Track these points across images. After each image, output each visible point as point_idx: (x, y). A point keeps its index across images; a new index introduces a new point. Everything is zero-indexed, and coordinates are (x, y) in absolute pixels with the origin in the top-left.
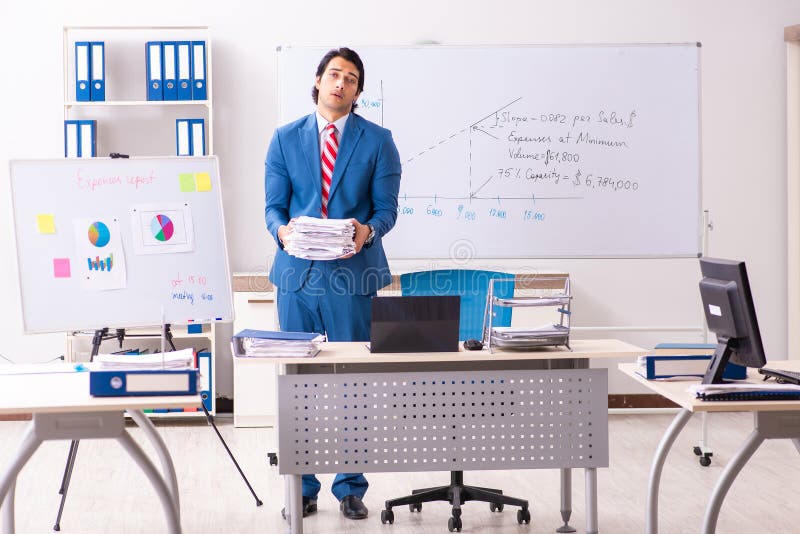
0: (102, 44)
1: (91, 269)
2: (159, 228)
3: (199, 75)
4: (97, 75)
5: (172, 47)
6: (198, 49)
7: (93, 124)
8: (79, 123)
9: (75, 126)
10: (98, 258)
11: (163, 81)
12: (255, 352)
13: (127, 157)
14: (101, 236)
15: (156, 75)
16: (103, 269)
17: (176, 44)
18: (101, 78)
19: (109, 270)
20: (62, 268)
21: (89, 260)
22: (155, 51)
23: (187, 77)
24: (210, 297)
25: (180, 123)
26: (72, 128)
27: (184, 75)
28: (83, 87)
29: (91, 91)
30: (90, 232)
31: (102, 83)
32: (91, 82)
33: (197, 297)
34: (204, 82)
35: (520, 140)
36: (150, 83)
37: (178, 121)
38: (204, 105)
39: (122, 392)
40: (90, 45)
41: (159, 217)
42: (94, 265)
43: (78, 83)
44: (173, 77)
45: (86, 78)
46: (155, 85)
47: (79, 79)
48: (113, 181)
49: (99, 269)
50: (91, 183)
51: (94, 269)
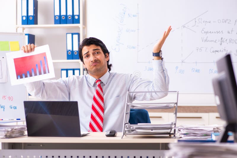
3: (76, 13)
4: (31, 13)
5: (65, 0)
11: (60, 16)
15: (57, 13)
24: (15, 108)
25: (68, 35)
27: (70, 13)
28: (24, 18)
29: (28, 20)
31: (33, 17)
32: (28, 16)
33: (7, 107)
34: (79, 16)
35: (207, 32)
36: (54, 17)
37: (67, 34)
38: (78, 26)
43: (22, 17)
44: (65, 14)
45: (26, 15)
46: (57, 18)
47: (23, 15)
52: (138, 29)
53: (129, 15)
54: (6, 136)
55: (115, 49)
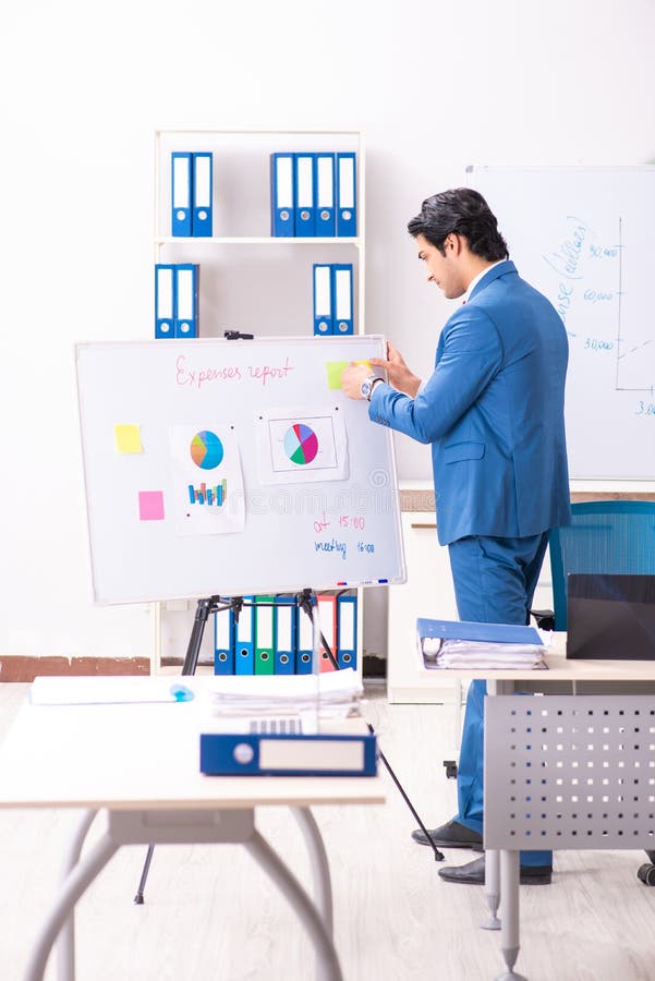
0: (209, 155)
1: (193, 501)
2: (296, 444)
3: (346, 201)
4: (202, 200)
5: (310, 160)
6: (346, 164)
7: (195, 269)
8: (175, 268)
9: (169, 272)
10: (203, 485)
11: (295, 210)
12: (453, 661)
13: (251, 337)
14: (210, 453)
15: (285, 200)
16: (211, 503)
17: (315, 157)
18: (207, 205)
19: (220, 504)
20: (151, 506)
21: (191, 487)
22: (284, 165)
23: (330, 205)
24: (371, 549)
25: (317, 269)
26: (166, 275)
27: (326, 201)
28: (181, 216)
29: (194, 223)
30: (192, 446)
31: (209, 211)
32: (192, 210)
33: (352, 549)
34: (353, 211)
36: (276, 212)
37: (315, 266)
38: (353, 244)
39: (252, 770)
40: (192, 157)
41: (297, 428)
42: (198, 495)
43: (175, 211)
44: (310, 204)
45: (186, 204)
46: (283, 215)
47: (176, 206)
48: (229, 374)
49: (206, 502)
50: (197, 377)
51: (197, 502)
52: (620, 293)
53: (592, 249)
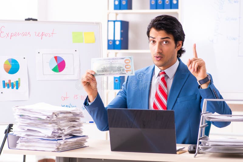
1: (4, 87)
2: (55, 64)
8: (114, 21)
9: (113, 23)
10: (10, 81)
13: (36, 20)
14: (13, 67)
16: (13, 88)
19: (17, 88)
21: (4, 82)
28: (117, 3)
29: (121, 5)
30: (5, 65)
32: (120, 1)
34: (177, 1)
36: (150, 1)
38: (177, 12)
41: (56, 58)
42: (7, 85)
43: (115, 1)
46: (153, 2)
48: (25, 34)
49: (11, 88)
50: (10, 35)
51: (6, 87)
52: (240, 18)
54: (58, 149)
55: (212, 41)
